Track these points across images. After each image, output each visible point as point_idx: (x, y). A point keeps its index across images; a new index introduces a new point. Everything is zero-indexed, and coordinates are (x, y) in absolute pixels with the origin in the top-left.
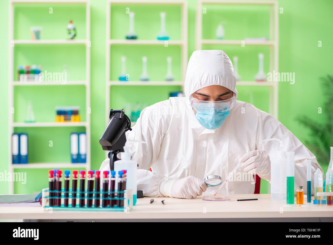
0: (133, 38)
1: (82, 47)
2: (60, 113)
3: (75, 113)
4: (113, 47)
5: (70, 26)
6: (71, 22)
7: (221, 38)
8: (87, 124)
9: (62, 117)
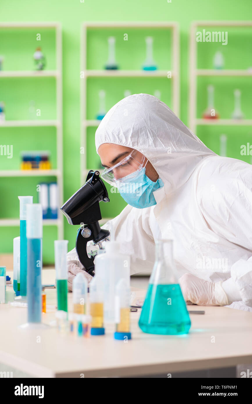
0: (114, 68)
1: (52, 80)
2: (26, 159)
3: (45, 159)
4: (90, 81)
5: (38, 55)
6: (39, 49)
7: (219, 68)
8: (58, 172)
9: (29, 165)
